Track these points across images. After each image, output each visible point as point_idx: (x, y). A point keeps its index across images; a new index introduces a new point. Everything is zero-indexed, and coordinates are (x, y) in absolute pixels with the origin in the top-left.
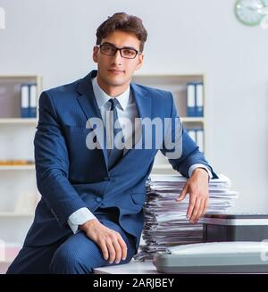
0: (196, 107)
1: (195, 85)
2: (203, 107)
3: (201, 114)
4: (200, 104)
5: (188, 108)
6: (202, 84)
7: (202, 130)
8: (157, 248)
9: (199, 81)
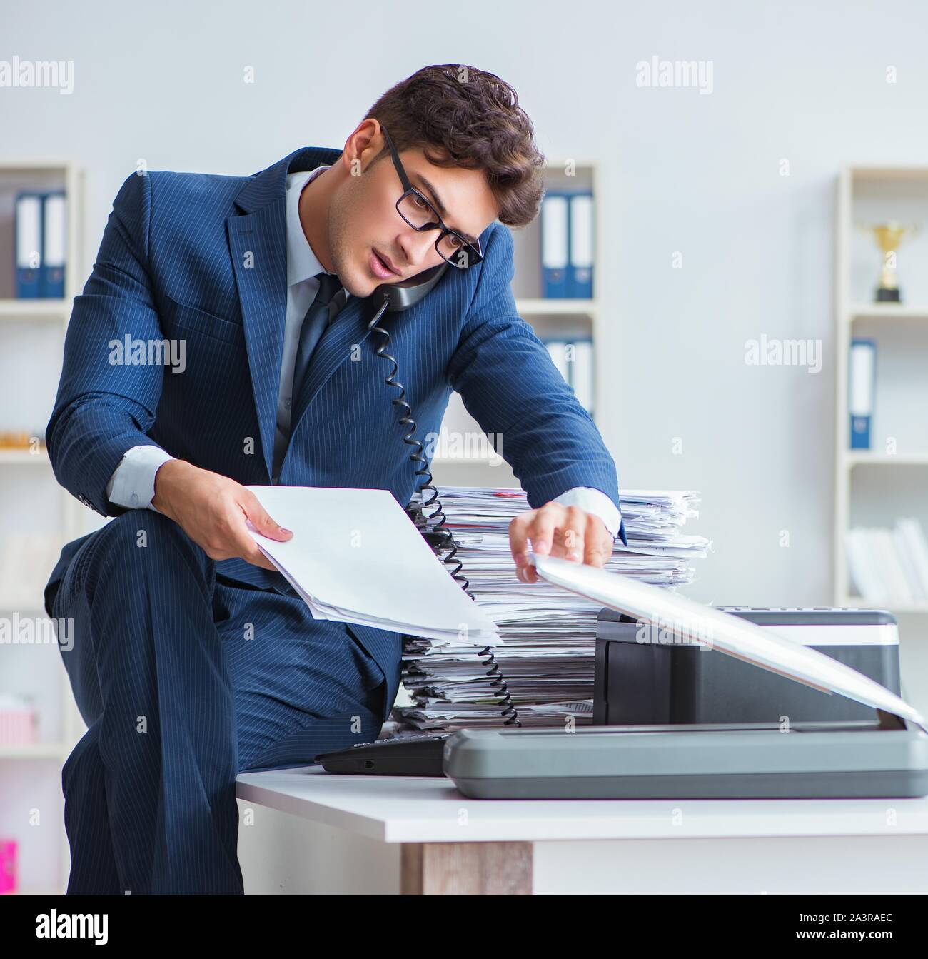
0: (570, 269)
1: (569, 198)
2: (591, 269)
3: (587, 291)
4: (582, 257)
5: (547, 273)
6: (590, 194)
7: (589, 339)
8: (450, 715)
9: (581, 186)
